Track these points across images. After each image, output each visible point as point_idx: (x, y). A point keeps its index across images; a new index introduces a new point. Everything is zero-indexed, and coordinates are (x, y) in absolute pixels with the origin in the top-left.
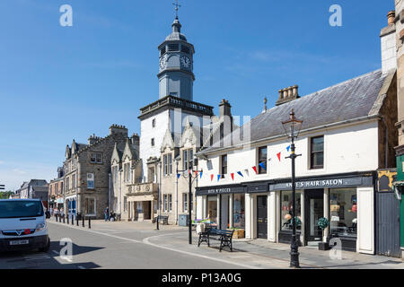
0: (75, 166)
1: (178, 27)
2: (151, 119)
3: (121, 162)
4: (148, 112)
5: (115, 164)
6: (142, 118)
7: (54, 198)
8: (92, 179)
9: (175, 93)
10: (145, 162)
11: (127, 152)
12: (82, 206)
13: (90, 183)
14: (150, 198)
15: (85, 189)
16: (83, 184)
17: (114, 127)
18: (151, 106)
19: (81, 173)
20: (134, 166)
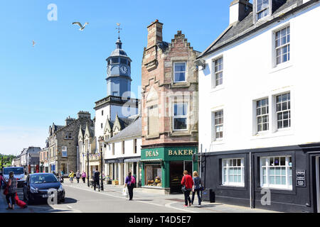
0: (54, 141)
1: (120, 45)
2: (101, 110)
3: (83, 138)
4: (99, 105)
5: (80, 140)
6: (96, 108)
7: (43, 163)
8: (66, 150)
9: (116, 92)
10: (98, 139)
11: (87, 132)
12: (59, 169)
13: (64, 153)
14: (98, 164)
15: (61, 157)
16: (59, 154)
17: (81, 113)
18: (101, 101)
19: (58, 146)
20: (91, 142)
